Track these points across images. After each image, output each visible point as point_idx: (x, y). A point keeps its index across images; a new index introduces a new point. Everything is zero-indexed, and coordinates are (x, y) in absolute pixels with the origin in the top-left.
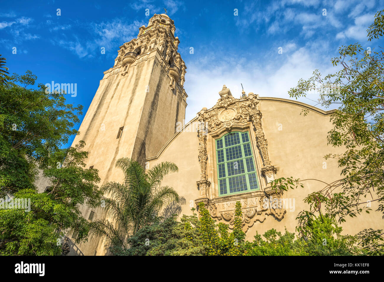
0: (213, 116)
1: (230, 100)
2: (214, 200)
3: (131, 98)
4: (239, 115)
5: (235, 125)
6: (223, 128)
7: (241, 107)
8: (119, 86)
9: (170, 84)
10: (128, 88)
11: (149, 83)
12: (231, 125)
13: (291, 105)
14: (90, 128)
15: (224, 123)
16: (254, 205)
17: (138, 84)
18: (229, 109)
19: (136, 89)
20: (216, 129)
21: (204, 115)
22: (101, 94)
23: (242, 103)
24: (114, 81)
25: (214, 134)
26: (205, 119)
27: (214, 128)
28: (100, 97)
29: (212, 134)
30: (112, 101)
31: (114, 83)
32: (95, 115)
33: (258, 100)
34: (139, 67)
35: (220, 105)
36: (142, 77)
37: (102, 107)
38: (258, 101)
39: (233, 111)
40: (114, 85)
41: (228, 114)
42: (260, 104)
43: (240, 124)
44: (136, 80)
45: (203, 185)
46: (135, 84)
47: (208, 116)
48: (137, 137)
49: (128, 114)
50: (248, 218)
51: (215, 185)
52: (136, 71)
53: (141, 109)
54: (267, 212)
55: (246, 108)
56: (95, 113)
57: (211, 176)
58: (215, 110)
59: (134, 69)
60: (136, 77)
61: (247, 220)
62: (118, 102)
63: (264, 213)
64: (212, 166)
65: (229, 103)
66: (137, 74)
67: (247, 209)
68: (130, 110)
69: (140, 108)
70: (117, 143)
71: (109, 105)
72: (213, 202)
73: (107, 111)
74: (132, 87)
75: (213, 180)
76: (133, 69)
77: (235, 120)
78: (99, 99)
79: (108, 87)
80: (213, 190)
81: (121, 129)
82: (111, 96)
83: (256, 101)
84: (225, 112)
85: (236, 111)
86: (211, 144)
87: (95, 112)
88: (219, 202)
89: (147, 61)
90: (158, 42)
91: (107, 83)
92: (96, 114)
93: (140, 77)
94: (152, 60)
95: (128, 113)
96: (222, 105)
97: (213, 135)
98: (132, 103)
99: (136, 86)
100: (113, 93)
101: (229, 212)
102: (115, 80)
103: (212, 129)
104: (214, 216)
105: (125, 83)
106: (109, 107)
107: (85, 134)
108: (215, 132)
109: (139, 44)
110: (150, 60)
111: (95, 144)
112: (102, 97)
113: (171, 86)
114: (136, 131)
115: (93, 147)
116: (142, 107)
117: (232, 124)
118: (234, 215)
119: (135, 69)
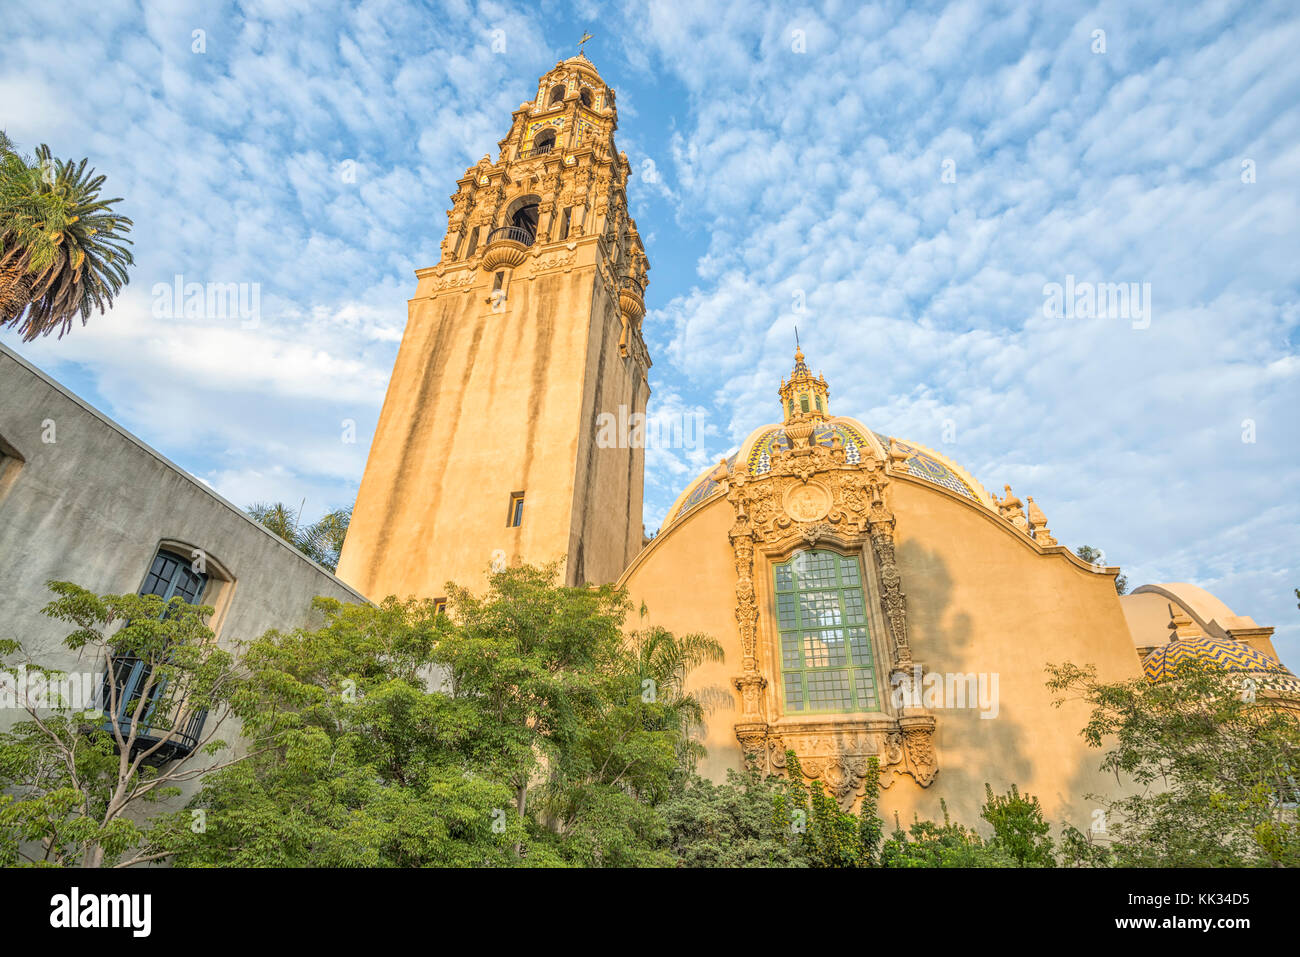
0: (769, 496)
1: (817, 460)
2: (781, 729)
3: (533, 397)
4: (839, 510)
5: (828, 536)
6: (796, 539)
7: (845, 488)
8: (482, 342)
9: (622, 342)
10: (515, 356)
11: (587, 360)
12: (817, 535)
13: (965, 511)
14: (407, 470)
15: (799, 525)
16: (872, 750)
17: (550, 352)
18: (812, 484)
19: (544, 369)
20: (778, 538)
21: (744, 488)
22: (422, 355)
23: (848, 478)
24: (461, 318)
25: (772, 549)
26: (747, 502)
27: (773, 534)
28: (420, 364)
29: (768, 550)
30: (468, 390)
31: (464, 323)
32: (414, 427)
33: (886, 475)
34: (544, 288)
35: (789, 470)
36: (560, 331)
37: (436, 404)
38: (888, 480)
39: (822, 492)
40: (463, 331)
41: (809, 498)
42: (892, 491)
43: (841, 536)
44: (540, 334)
45: (752, 687)
46: (537, 349)
47: (756, 496)
48: (571, 534)
49: (532, 452)
50: (858, 777)
51: (775, 686)
52: (537, 303)
53: (572, 447)
54: (898, 768)
55: (858, 494)
56: (413, 420)
57: (768, 664)
58: (775, 479)
59: (526, 293)
60: (538, 324)
61: (855, 783)
62: (490, 402)
63: (893, 769)
64: (769, 639)
65: (813, 469)
66: (540, 315)
67: (858, 759)
68: (536, 439)
69: (569, 442)
70: (511, 539)
71: (459, 403)
72: (777, 732)
73: (456, 424)
74: (528, 360)
75: (771, 674)
76: (521, 290)
77: (826, 521)
78: (419, 371)
79: (440, 331)
80: (773, 699)
81: (518, 497)
82: (460, 373)
83: (882, 479)
84: (801, 494)
85: (831, 499)
86: (765, 577)
87: (412, 416)
88: (791, 734)
89: (569, 276)
90: (593, 199)
91: (437, 315)
92: (419, 426)
93: (553, 329)
94: (585, 275)
95: (530, 448)
96: (796, 471)
97: (770, 552)
98: (541, 420)
99: (545, 358)
100: (464, 363)
101: (817, 761)
102: (464, 313)
103: (768, 536)
104: (779, 765)
105: (501, 334)
106: (459, 410)
107: (391, 485)
108: (775, 546)
109: (525, 186)
110: (580, 275)
111: (436, 527)
112: (429, 367)
113: (622, 347)
114: (567, 513)
115: (430, 537)
116: (575, 440)
117: (820, 532)
118: (827, 768)
119: (531, 293)
